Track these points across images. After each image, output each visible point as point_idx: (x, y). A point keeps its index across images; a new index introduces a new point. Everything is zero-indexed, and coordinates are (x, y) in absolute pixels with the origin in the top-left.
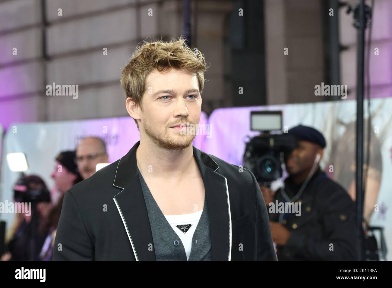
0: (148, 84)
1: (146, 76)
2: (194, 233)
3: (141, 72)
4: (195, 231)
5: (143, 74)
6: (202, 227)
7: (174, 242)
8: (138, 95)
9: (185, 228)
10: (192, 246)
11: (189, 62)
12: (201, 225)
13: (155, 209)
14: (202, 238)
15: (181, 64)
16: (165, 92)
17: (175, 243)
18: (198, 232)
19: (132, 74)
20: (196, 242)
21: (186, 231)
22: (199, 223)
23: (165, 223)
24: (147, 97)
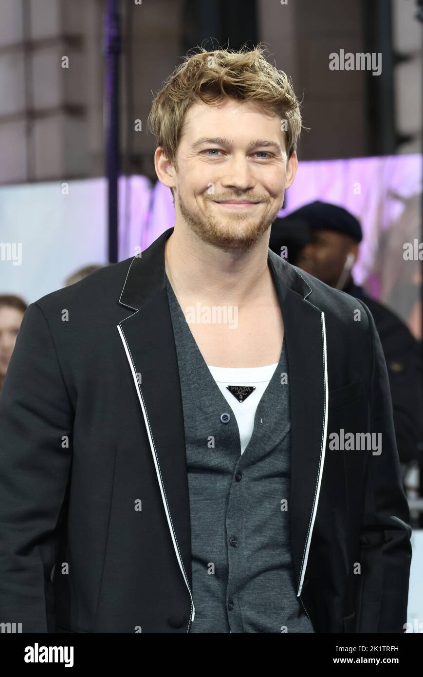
0: (187, 124)
1: (185, 111)
2: (259, 405)
3: (178, 103)
4: (261, 401)
5: (181, 106)
6: (273, 396)
7: (220, 416)
8: (170, 142)
9: (242, 393)
10: (255, 426)
11: (260, 90)
12: (271, 391)
13: (192, 353)
14: (273, 415)
15: (247, 92)
16: (212, 141)
17: (223, 417)
18: (264, 404)
19: (163, 105)
20: (261, 421)
21: (243, 400)
22: (268, 387)
23: (208, 379)
24: (184, 149)
